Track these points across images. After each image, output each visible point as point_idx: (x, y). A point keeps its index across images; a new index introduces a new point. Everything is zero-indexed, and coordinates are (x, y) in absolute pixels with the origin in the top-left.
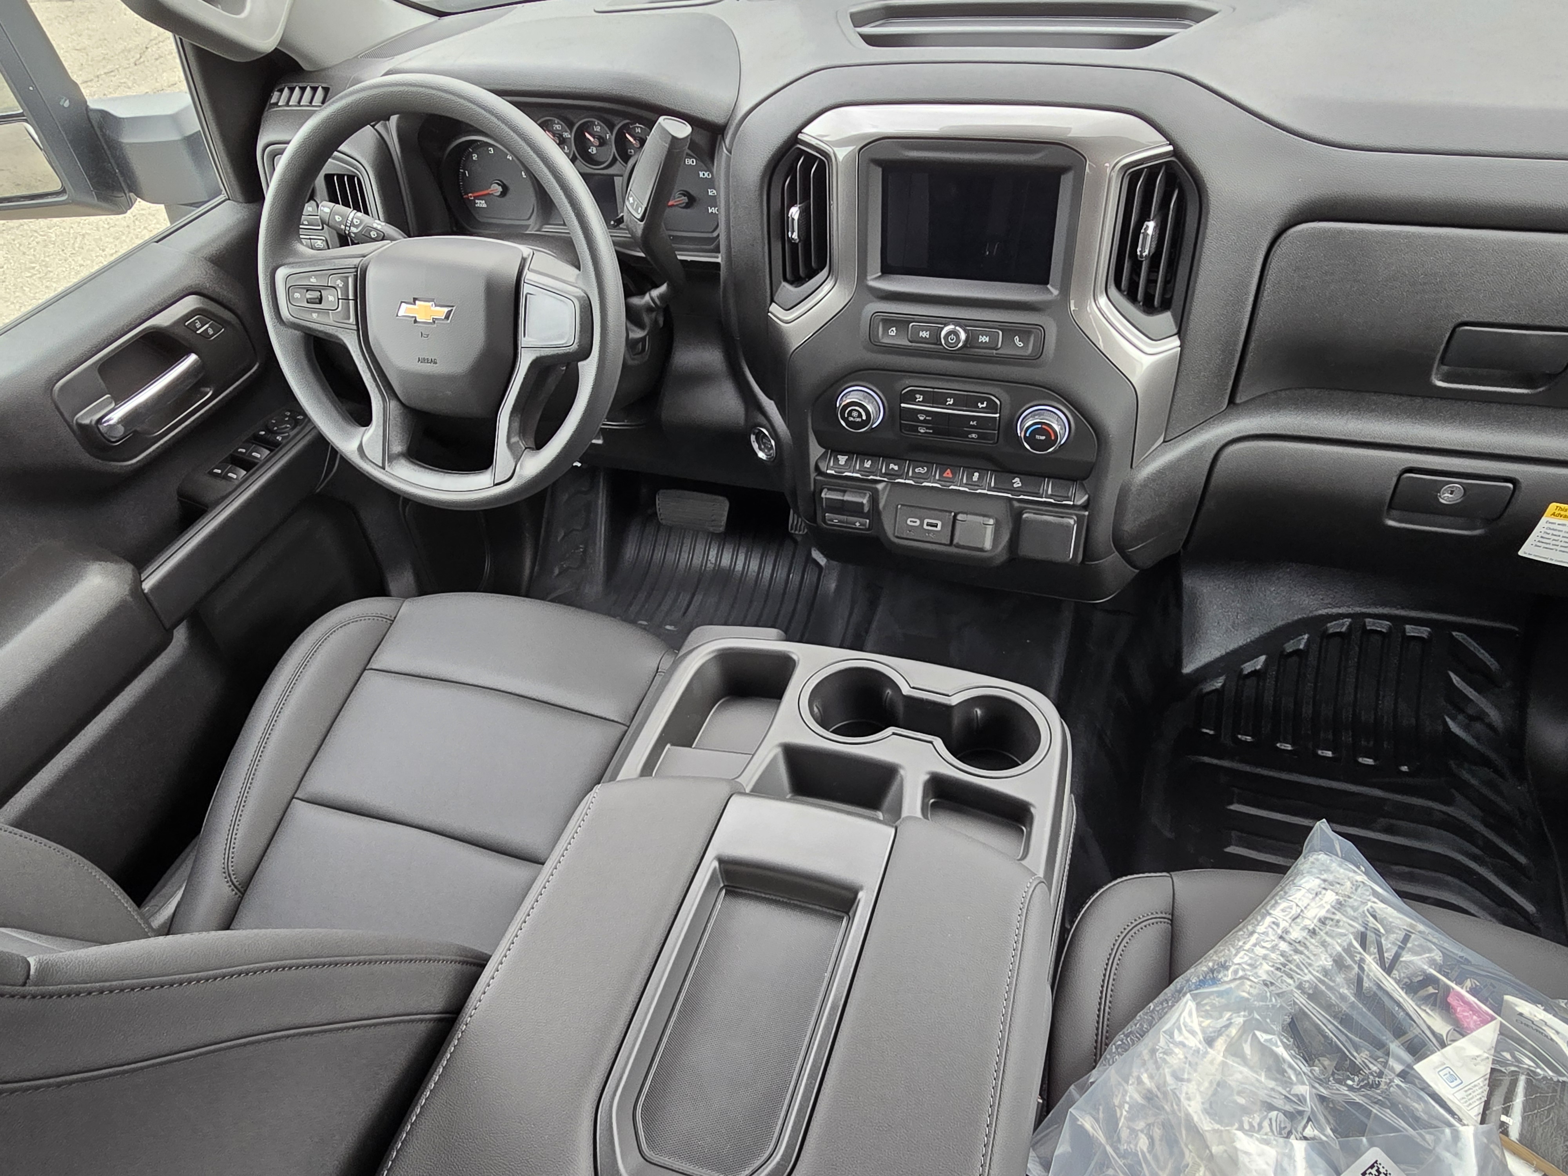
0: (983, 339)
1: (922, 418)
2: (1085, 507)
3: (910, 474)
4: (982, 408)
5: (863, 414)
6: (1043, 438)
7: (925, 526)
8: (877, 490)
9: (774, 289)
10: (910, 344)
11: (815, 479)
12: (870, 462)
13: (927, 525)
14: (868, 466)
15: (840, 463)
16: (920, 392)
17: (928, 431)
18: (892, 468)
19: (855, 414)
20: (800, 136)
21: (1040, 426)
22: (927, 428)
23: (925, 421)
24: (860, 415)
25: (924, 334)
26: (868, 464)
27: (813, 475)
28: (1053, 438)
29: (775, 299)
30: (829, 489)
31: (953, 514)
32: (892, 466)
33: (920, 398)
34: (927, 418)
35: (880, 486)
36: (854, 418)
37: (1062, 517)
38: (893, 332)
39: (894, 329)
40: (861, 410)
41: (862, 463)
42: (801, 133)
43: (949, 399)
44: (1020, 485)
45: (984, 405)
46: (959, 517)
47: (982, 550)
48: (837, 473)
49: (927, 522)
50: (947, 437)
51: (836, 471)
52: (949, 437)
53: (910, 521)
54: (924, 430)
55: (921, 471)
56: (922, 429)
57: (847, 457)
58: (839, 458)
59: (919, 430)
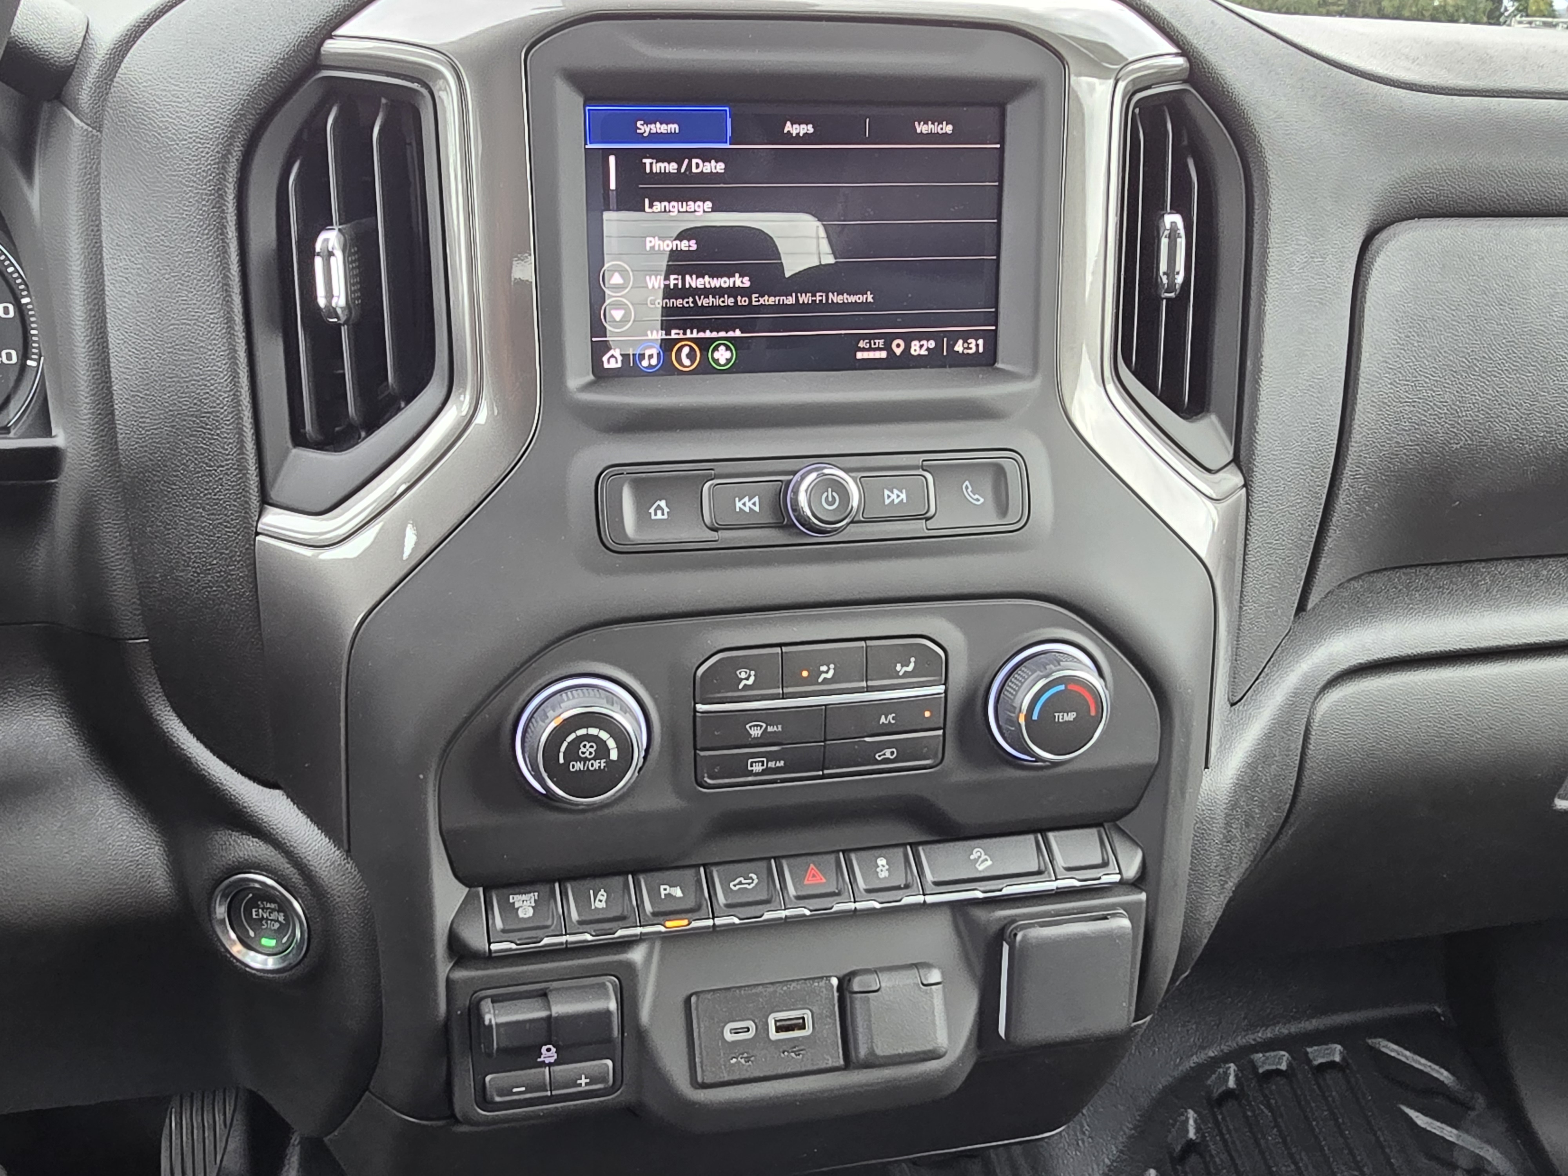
0: (894, 496)
1: (756, 732)
2: (1137, 883)
3: (721, 899)
4: (907, 675)
5: (611, 744)
6: (1071, 717)
7: (773, 1035)
8: (630, 967)
9: (270, 468)
10: (713, 535)
11: (448, 981)
12: (602, 895)
13: (779, 1029)
14: (603, 905)
15: (521, 914)
16: (745, 664)
17: (772, 764)
18: (668, 895)
19: (587, 750)
20: (330, 46)
21: (1062, 687)
22: (770, 756)
23: (765, 741)
24: (602, 750)
25: (748, 504)
26: (600, 901)
27: (443, 967)
28: (1093, 713)
29: (274, 494)
30: (495, 1000)
31: (835, 981)
32: (664, 890)
33: (747, 677)
34: (770, 729)
35: (637, 955)
36: (586, 760)
37: (1105, 918)
38: (660, 511)
39: (663, 503)
40: (604, 735)
41: (583, 902)
42: (331, 37)
43: (824, 668)
44: (989, 863)
45: (910, 668)
46: (857, 984)
47: (933, 1055)
48: (517, 944)
49: (776, 1021)
50: (821, 773)
51: (512, 942)
52: (826, 772)
53: (731, 1030)
54: (763, 765)
55: (749, 884)
56: (759, 762)
57: (536, 894)
58: (514, 903)
59: (752, 766)
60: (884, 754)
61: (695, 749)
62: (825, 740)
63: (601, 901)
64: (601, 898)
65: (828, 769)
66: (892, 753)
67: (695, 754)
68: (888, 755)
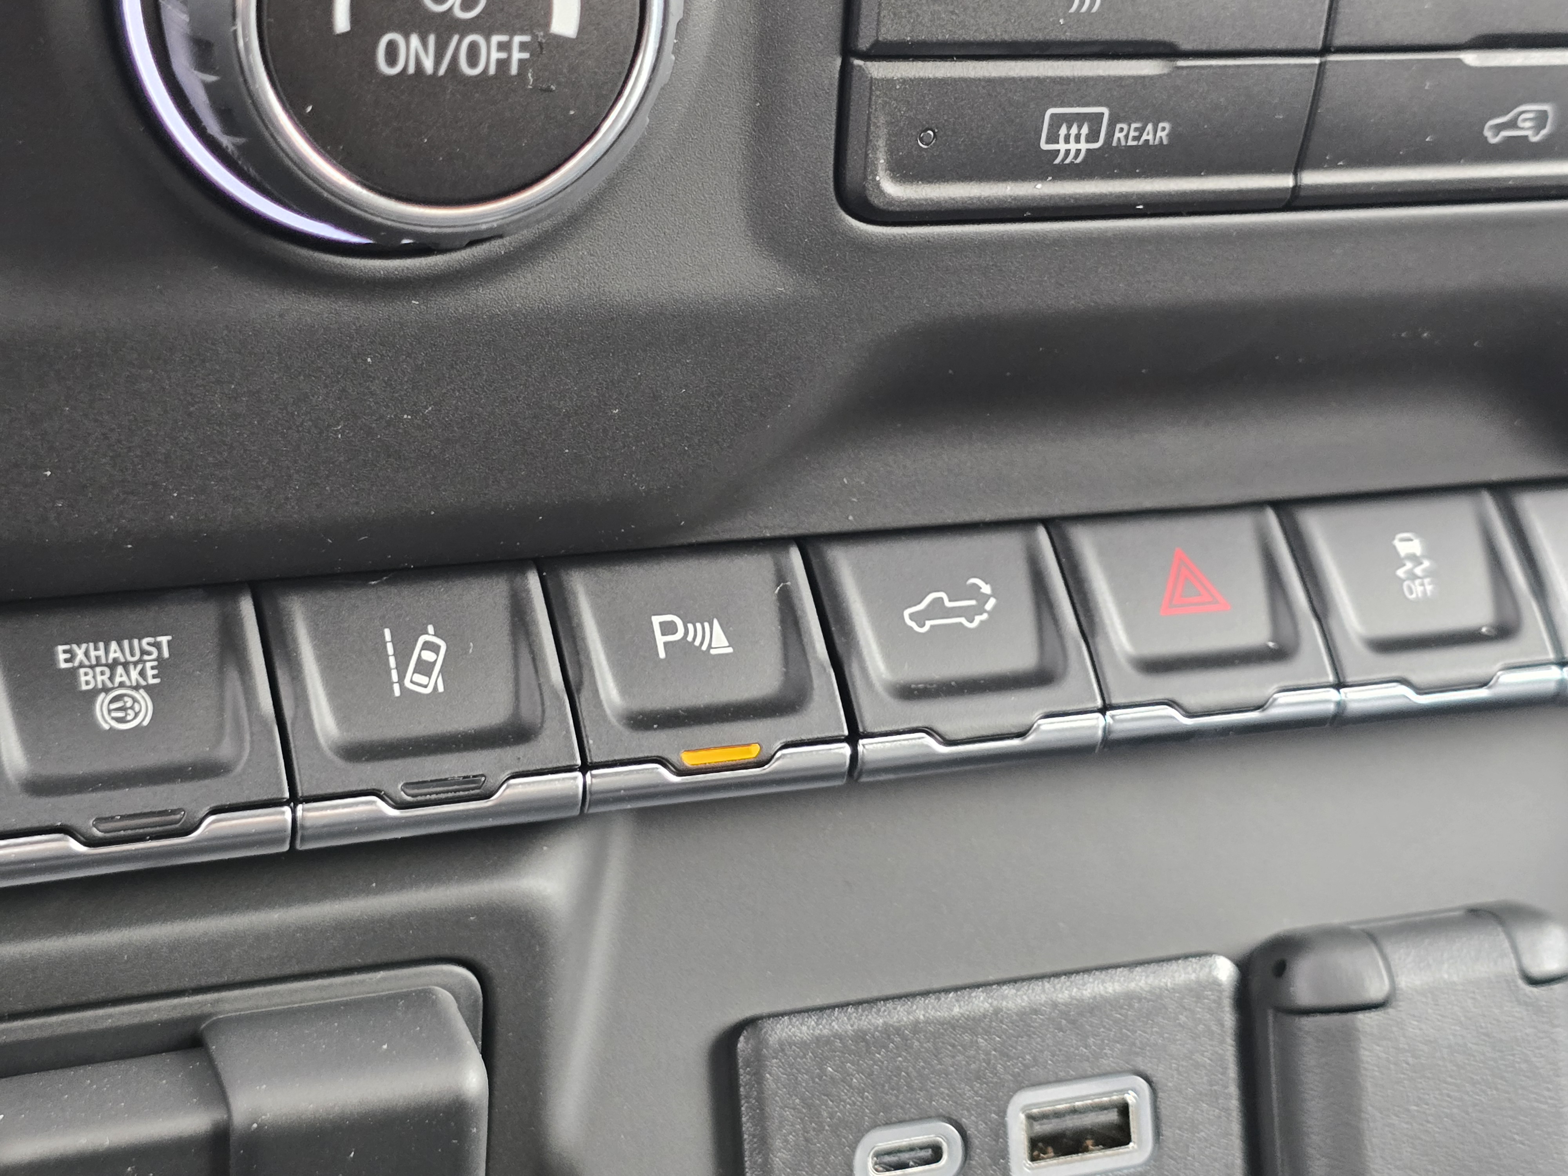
8: (522, 927)
12: (431, 647)
14: (432, 683)
15: (104, 719)
17: (1125, 135)
18: (682, 650)
22: (1125, 100)
31: (1226, 971)
32: (668, 630)
41: (358, 671)
46: (1307, 981)
48: (90, 842)
49: (1031, 1118)
50: (1286, 181)
51: (65, 830)
52: (1311, 178)
53: (878, 1155)
54: (1093, 137)
55: (970, 614)
56: (1081, 119)
57: (164, 640)
58: (72, 673)
59: (1053, 138)
60: (1513, 124)
61: (848, 50)
62: (1326, 50)
63: (424, 668)
64: (428, 656)
65: (1319, 165)
66: (1541, 120)
67: (846, 72)
68: (1526, 129)
